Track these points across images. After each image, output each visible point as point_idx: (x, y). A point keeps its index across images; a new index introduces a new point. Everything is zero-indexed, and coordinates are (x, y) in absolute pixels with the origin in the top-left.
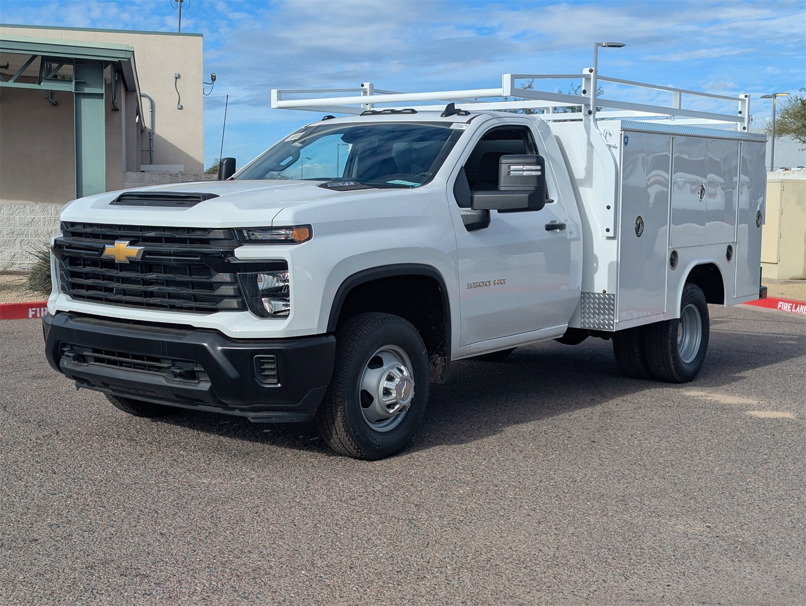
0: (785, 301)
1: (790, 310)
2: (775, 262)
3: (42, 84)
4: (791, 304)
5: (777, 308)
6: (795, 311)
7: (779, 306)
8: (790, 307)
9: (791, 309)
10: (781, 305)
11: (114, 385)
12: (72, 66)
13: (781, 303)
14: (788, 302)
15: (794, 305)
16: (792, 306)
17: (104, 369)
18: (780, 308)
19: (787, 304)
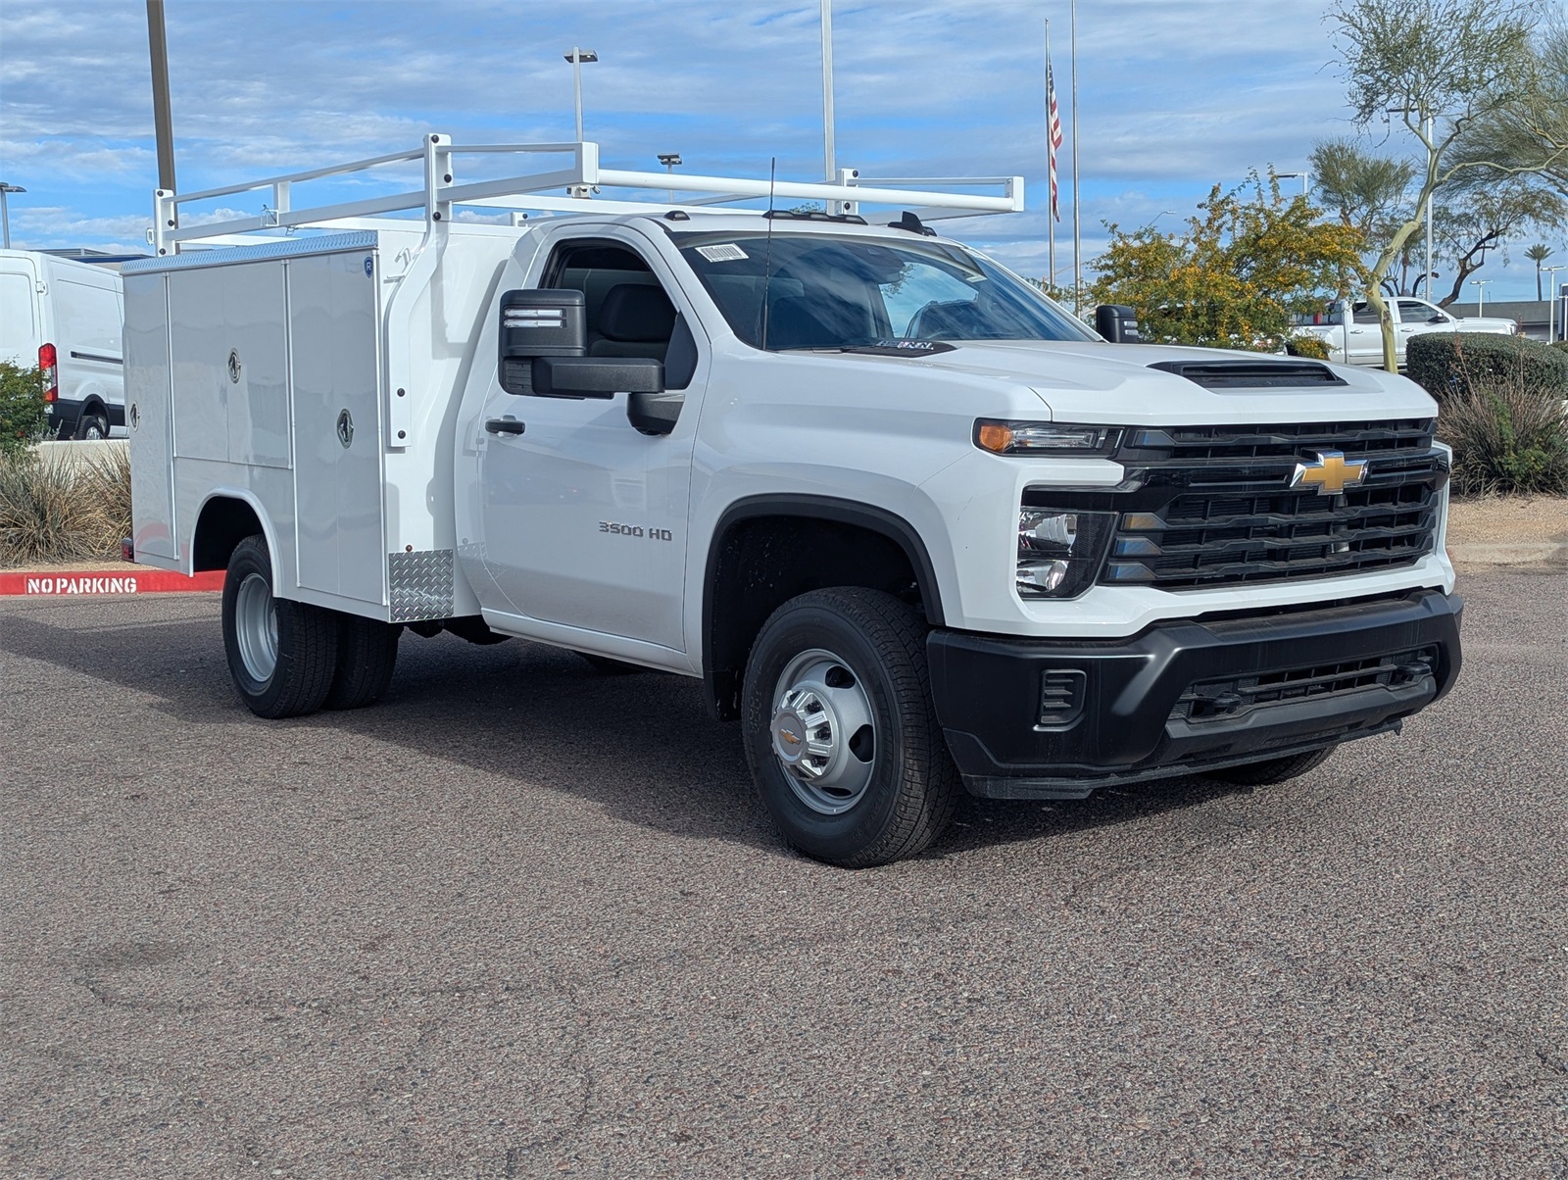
11: (1305, 734)
17: (1291, 709)
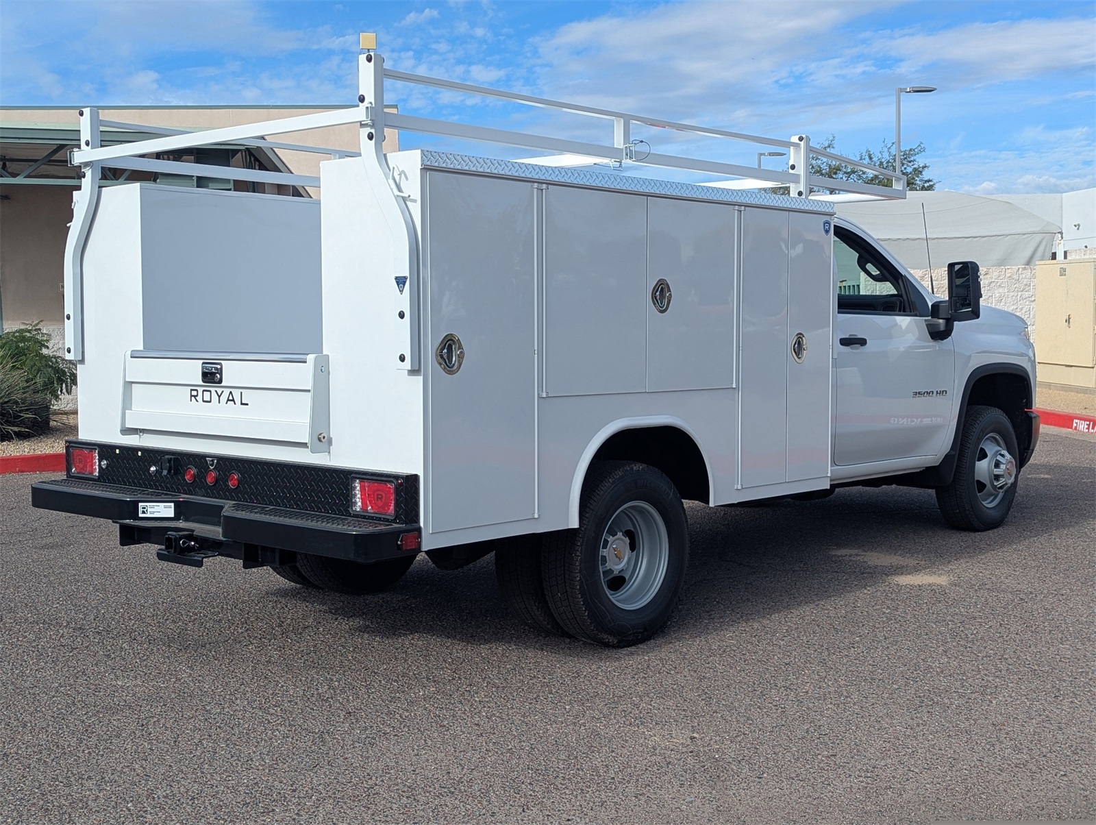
0: (1081, 419)
1: (1087, 430)
2: (1091, 366)
3: (158, 181)
4: (1088, 423)
5: (1072, 428)
6: (1092, 431)
7: (1075, 425)
8: (1087, 427)
9: (1088, 428)
10: (1077, 423)
12: (193, 157)
13: (1077, 421)
14: (1085, 420)
15: (1091, 423)
16: (1089, 425)
18: (1076, 428)
19: (1083, 422)
